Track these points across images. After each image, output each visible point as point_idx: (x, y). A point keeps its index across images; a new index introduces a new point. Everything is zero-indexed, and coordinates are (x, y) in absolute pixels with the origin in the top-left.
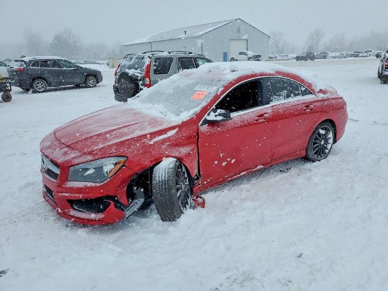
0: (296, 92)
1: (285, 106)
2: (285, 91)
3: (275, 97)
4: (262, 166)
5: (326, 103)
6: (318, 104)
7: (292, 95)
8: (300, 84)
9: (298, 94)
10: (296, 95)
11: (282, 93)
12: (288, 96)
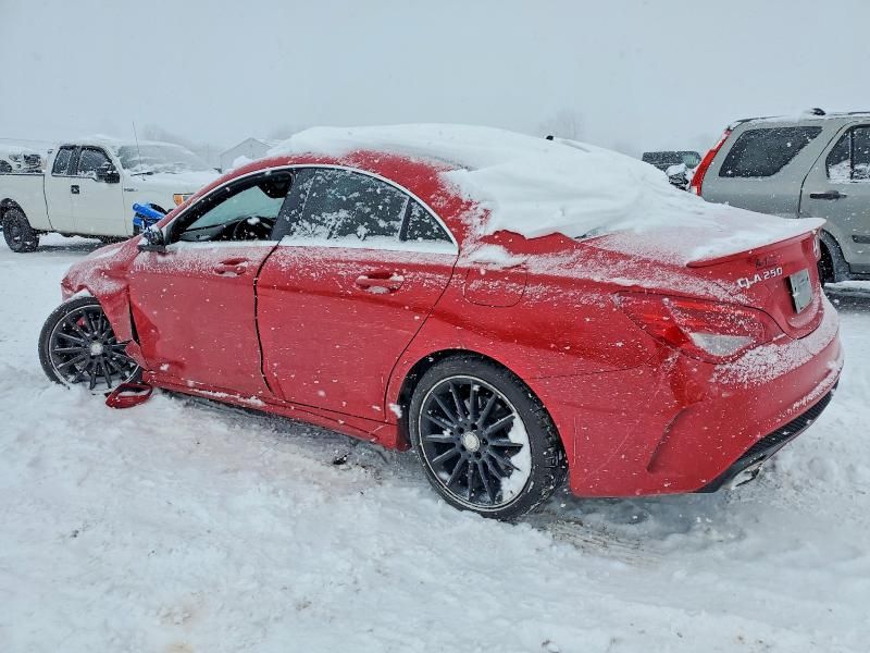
0: (382, 224)
1: (308, 255)
2: (343, 214)
3: (306, 224)
4: (260, 403)
5: (475, 285)
6: (429, 280)
7: (362, 230)
8: (412, 200)
9: (388, 232)
10: (375, 231)
11: (329, 216)
12: (347, 230)
